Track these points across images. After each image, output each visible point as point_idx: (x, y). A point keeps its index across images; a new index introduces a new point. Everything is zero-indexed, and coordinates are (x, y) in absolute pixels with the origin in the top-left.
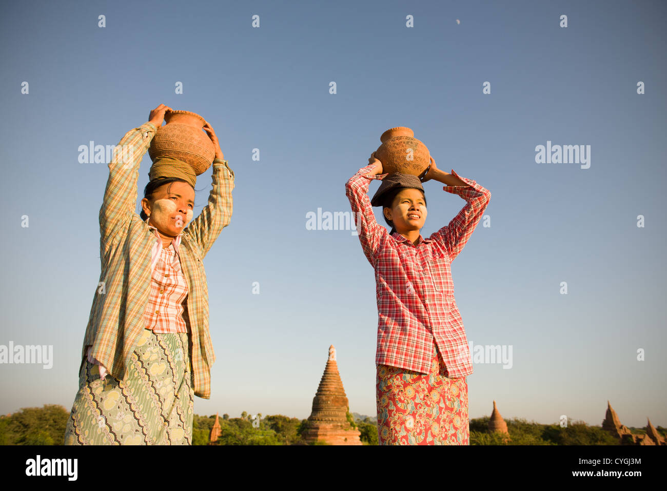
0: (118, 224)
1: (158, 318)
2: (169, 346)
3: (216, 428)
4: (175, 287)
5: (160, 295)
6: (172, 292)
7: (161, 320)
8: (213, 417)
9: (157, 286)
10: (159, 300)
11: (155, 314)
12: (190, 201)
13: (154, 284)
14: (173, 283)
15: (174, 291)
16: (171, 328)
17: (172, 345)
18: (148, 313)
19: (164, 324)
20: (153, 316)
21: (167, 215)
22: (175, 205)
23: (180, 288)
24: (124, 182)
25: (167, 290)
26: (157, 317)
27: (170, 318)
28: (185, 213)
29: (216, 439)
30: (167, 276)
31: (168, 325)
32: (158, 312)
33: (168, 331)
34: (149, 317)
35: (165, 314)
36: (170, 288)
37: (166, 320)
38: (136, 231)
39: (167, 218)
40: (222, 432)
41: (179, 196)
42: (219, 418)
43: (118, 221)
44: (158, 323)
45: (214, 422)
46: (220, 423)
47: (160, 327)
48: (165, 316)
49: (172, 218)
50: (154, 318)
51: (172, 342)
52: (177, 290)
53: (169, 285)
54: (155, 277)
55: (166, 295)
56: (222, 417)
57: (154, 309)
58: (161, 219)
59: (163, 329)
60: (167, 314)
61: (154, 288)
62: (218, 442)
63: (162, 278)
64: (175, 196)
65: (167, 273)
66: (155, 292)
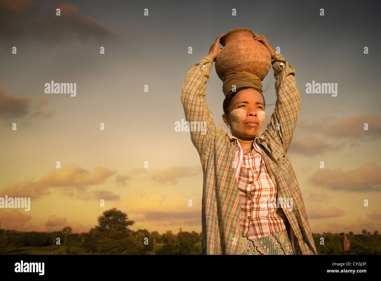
0: (204, 142)
1: (251, 223)
2: (266, 251)
3: (346, 242)
4: (261, 191)
5: (249, 202)
6: (259, 196)
7: (253, 225)
8: (342, 234)
9: (244, 194)
10: (248, 207)
11: (247, 219)
12: (258, 103)
13: (241, 193)
14: (257, 187)
15: (261, 195)
16: (264, 231)
17: (269, 248)
18: (241, 220)
19: (257, 228)
20: (245, 222)
21: (241, 122)
22: (245, 111)
23: (266, 191)
24: (195, 109)
25: (254, 195)
26: (249, 223)
27: (262, 221)
28: (256, 115)
29: (348, 249)
30: (251, 183)
31: (261, 229)
32: (250, 218)
33: (261, 235)
34: (242, 223)
35: (256, 218)
36: (256, 193)
37: (258, 224)
38: (219, 146)
39: (241, 125)
40: (351, 245)
41: (246, 102)
42: (347, 235)
43: (203, 140)
44: (251, 228)
45: (344, 238)
46: (348, 238)
47: (253, 232)
48: (257, 220)
49: (246, 124)
50: (247, 224)
51: (269, 246)
52: (263, 193)
53: (254, 191)
54: (240, 186)
55: (254, 200)
56: (348, 233)
57: (246, 215)
58: (237, 127)
59: (256, 234)
60: (259, 217)
61: (241, 196)
62: (349, 251)
63: (246, 186)
64: (243, 104)
65: (251, 180)
66: (243, 200)
